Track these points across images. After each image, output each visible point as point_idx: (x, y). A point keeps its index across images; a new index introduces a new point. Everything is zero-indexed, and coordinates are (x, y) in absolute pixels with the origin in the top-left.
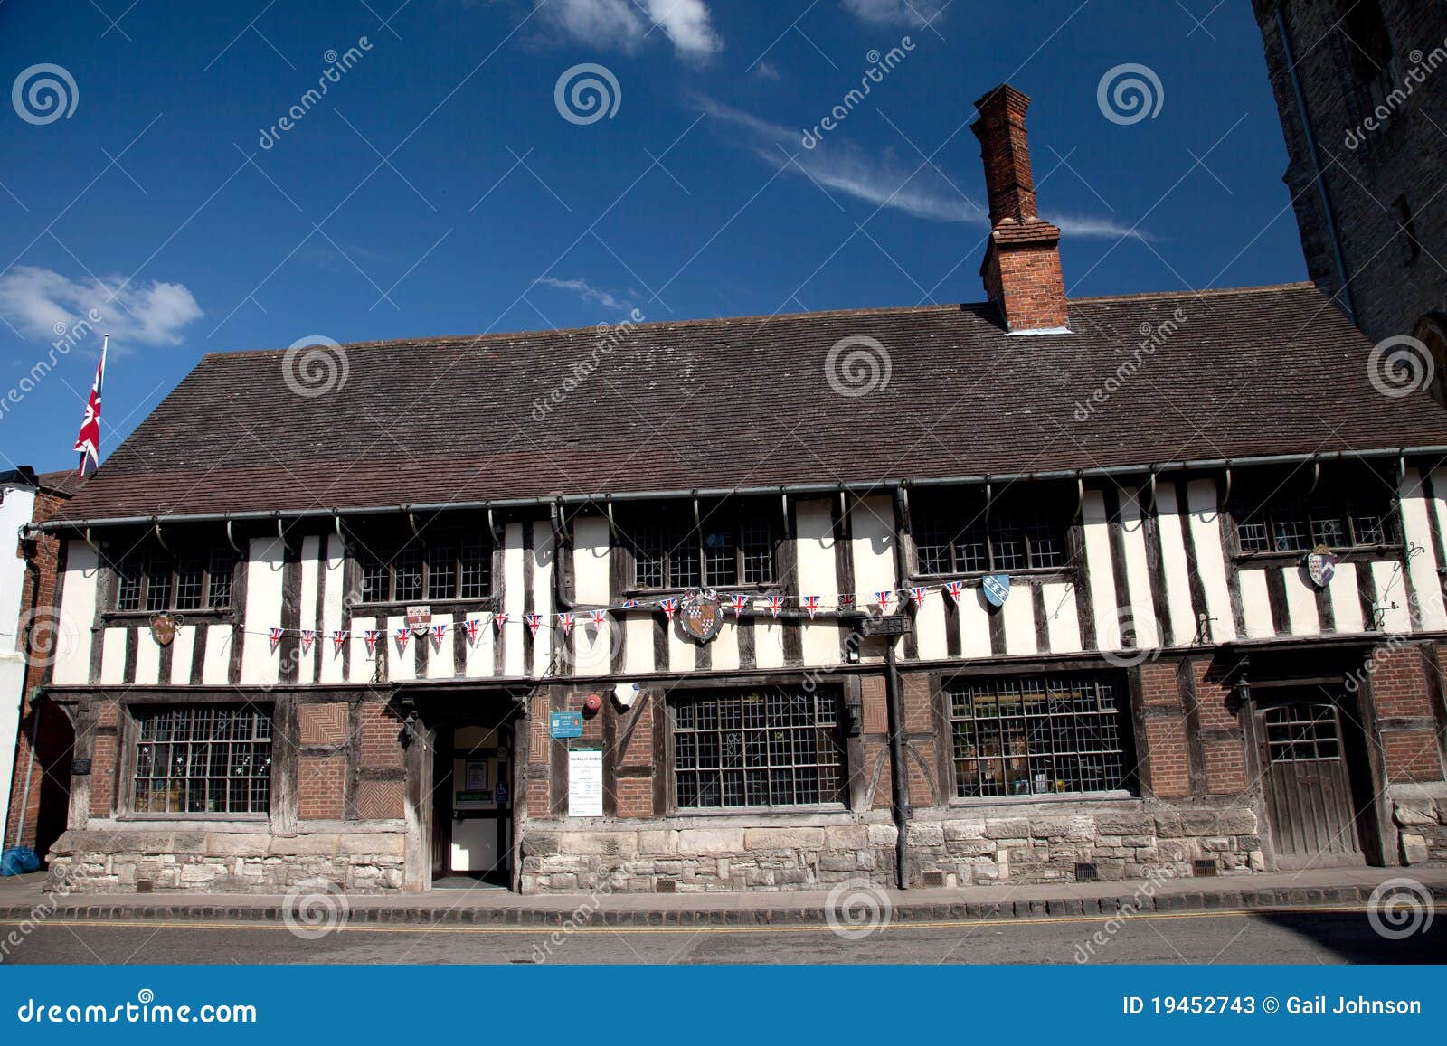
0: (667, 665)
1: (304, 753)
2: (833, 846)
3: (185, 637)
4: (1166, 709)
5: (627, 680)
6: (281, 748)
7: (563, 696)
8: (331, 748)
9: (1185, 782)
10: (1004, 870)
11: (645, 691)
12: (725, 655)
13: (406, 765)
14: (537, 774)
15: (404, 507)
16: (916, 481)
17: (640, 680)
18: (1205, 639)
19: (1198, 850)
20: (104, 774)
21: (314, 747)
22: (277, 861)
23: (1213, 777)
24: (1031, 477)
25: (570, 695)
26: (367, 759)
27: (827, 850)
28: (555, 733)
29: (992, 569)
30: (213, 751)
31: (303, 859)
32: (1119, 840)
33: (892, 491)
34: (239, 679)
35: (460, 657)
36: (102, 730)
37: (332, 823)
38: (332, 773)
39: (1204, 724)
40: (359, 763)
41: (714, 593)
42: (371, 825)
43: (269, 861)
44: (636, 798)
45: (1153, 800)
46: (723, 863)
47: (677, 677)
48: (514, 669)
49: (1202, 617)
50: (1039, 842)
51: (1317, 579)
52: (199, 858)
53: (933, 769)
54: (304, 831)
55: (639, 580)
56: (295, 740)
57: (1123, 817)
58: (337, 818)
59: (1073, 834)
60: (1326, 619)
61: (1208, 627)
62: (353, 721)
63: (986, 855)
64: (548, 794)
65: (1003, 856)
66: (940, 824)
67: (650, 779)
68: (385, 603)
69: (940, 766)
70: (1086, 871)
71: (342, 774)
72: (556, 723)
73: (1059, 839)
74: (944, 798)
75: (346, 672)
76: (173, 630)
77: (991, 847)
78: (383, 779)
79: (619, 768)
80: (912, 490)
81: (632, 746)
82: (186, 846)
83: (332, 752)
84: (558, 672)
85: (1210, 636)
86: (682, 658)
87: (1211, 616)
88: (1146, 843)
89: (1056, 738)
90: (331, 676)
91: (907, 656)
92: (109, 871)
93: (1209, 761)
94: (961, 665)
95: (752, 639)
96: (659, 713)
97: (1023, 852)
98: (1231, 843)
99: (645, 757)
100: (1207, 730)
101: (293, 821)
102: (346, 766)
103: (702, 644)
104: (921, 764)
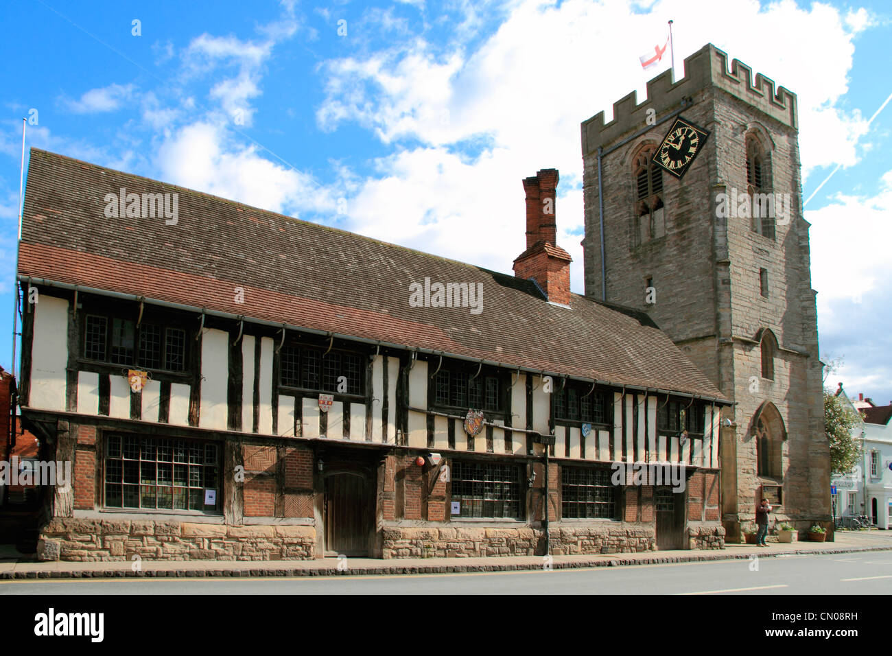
0: (454, 447)
1: (247, 475)
2: (521, 537)
4: (633, 488)
5: (436, 451)
6: (230, 471)
8: (265, 474)
10: (579, 550)
11: (444, 458)
12: (481, 446)
13: (315, 486)
17: (442, 453)
18: (647, 461)
19: (638, 543)
20: (86, 478)
21: (254, 471)
22: (234, 541)
23: (643, 515)
26: (289, 482)
27: (518, 538)
30: (175, 469)
32: (616, 538)
34: (198, 424)
35: (347, 429)
36: (83, 446)
37: (267, 518)
38: (266, 490)
39: (643, 495)
40: (284, 484)
41: (482, 413)
42: (293, 521)
43: (228, 541)
44: (438, 512)
45: (625, 523)
46: (477, 544)
48: (377, 439)
50: (590, 538)
53: (557, 505)
54: (249, 523)
58: (270, 516)
59: (602, 535)
60: (680, 459)
62: (279, 459)
63: (574, 543)
64: (394, 508)
65: (579, 543)
66: (559, 528)
67: (444, 503)
68: (299, 388)
71: (273, 490)
73: (598, 537)
74: (559, 519)
75: (275, 428)
77: (576, 539)
78: (300, 494)
79: (430, 496)
81: (436, 485)
83: (266, 476)
84: (399, 443)
86: (461, 444)
89: (596, 495)
90: (265, 429)
92: (100, 546)
93: (643, 509)
94: (569, 462)
95: (492, 438)
97: (586, 542)
98: (647, 540)
99: (442, 492)
100: (644, 497)
101: (241, 517)
102: (275, 485)
103: (470, 438)
104: (554, 502)
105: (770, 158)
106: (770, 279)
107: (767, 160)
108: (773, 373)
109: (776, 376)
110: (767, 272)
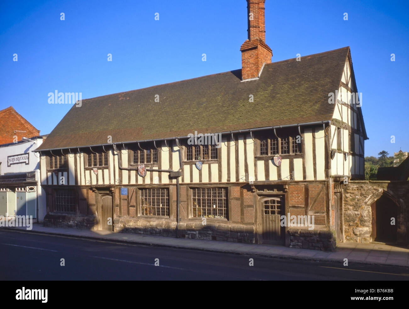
0: (138, 182)
4: (237, 199)
6: (76, 199)
7: (120, 188)
8: (84, 199)
9: (239, 218)
10: (197, 236)
12: (148, 180)
13: (96, 203)
14: (117, 206)
17: (133, 186)
19: (239, 236)
20: (51, 203)
22: (76, 222)
23: (246, 217)
26: (90, 202)
29: (202, 159)
32: (222, 231)
34: (69, 184)
35: (104, 179)
39: (245, 203)
42: (91, 215)
45: (231, 222)
47: (139, 185)
50: (205, 230)
51: (277, 164)
52: (65, 221)
53: (186, 210)
55: (134, 162)
57: (224, 225)
60: (279, 176)
62: (87, 193)
64: (119, 210)
65: (197, 232)
66: (186, 223)
67: (135, 208)
68: (91, 166)
70: (214, 238)
71: (86, 204)
74: (188, 217)
78: (92, 206)
79: (130, 205)
81: (132, 201)
88: (228, 233)
89: (213, 204)
91: (182, 181)
93: (245, 213)
94: (192, 184)
95: (152, 176)
96: (136, 193)
97: (202, 232)
100: (245, 205)
101: (79, 214)
103: (143, 178)
104: (184, 208)
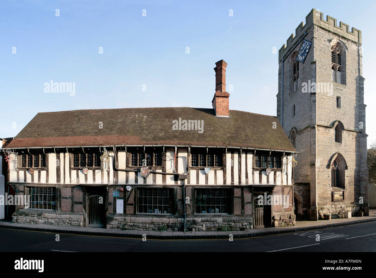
0: (137, 183)
1: (62, 198)
2: (170, 223)
3: (36, 173)
4: (238, 197)
5: (129, 185)
6: (57, 197)
7: (116, 188)
8: (68, 197)
9: (240, 212)
10: (204, 229)
11: (133, 188)
13: (83, 201)
14: (110, 204)
15: (81, 147)
16: (192, 146)
17: (132, 186)
18: (247, 184)
19: (241, 226)
21: (64, 197)
22: (57, 219)
23: (246, 211)
24: (216, 147)
25: (117, 188)
26: (76, 200)
27: (169, 223)
28: (114, 196)
29: (207, 166)
30: (44, 197)
31: (63, 219)
32: (226, 223)
33: (187, 148)
34: (48, 182)
35: (94, 179)
36: (21, 192)
38: (68, 202)
39: (245, 201)
40: (74, 200)
42: (76, 213)
43: (56, 219)
44: (130, 210)
45: (234, 215)
46: (147, 225)
47: (139, 185)
48: (105, 182)
49: (247, 179)
50: (211, 223)
51: (267, 174)
52: (42, 218)
53: (192, 207)
54: (63, 214)
55: (132, 164)
56: (60, 195)
57: (228, 219)
58: (69, 211)
59: (218, 222)
60: (268, 182)
61: (248, 182)
62: (72, 192)
63: (201, 225)
64: (112, 208)
65: (204, 225)
66: (192, 218)
67: (133, 206)
68: (78, 167)
69: (193, 207)
70: (219, 229)
71: (70, 202)
72: (114, 194)
73: (215, 223)
74: (194, 213)
75: (70, 182)
76: (33, 171)
77: (202, 224)
78: (78, 204)
79: (127, 204)
80: (191, 148)
81: (130, 199)
82: (39, 216)
83: (68, 198)
84: (115, 183)
85: (248, 183)
86: (141, 182)
87: (249, 179)
88: (232, 224)
89: (216, 202)
90: (67, 182)
91: (188, 183)
92: (24, 220)
93: (245, 208)
94: (198, 186)
95: (155, 178)
96: (135, 192)
97: (208, 225)
98: (248, 224)
99: (132, 202)
101: (60, 212)
102: (71, 201)
103: (145, 178)
104: (189, 206)
105: (345, 53)
106: (342, 101)
107: (344, 54)
108: (341, 140)
109: (343, 142)
110: (340, 98)
